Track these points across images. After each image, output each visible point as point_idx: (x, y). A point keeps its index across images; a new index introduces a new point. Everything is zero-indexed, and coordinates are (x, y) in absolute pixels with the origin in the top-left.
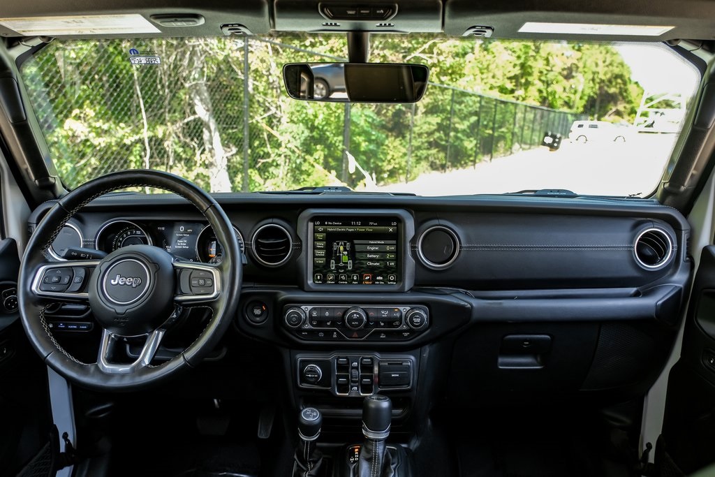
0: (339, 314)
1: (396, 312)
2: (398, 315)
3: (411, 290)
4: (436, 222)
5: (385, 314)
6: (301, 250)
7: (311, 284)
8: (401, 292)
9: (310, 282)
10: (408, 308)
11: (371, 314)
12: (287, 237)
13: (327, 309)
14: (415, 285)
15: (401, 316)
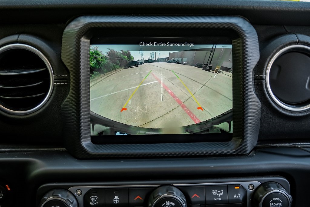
0: (138, 198)
1: (237, 192)
2: (240, 196)
3: (255, 149)
4: (293, 37)
5: (219, 195)
6: (68, 86)
7: (88, 145)
8: (240, 154)
9: (86, 143)
10: (257, 183)
11: (195, 197)
12: (44, 65)
13: (118, 191)
14: (260, 141)
15: (245, 198)
